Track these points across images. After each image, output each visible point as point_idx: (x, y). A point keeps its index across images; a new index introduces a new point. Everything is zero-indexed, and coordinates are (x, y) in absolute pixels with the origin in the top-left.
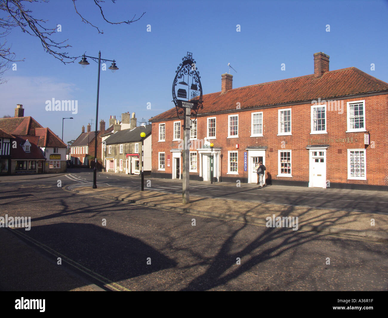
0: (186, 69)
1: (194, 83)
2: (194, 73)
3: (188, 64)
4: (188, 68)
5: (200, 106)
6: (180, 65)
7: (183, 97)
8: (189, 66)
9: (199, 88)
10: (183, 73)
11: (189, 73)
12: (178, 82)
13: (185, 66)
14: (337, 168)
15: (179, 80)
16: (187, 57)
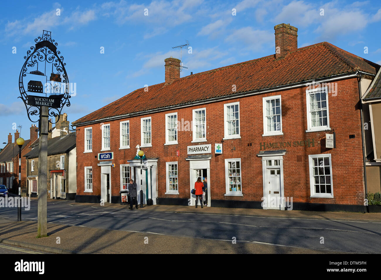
0: (41, 53)
1: (56, 72)
2: (54, 60)
3: (45, 47)
4: (45, 52)
5: (65, 103)
6: (31, 49)
7: (38, 92)
8: (46, 50)
9: (63, 79)
10: (37, 59)
11: (46, 59)
12: (28, 71)
13: (40, 50)
14: (297, 182)
15: (30, 69)
16: (42, 38)
